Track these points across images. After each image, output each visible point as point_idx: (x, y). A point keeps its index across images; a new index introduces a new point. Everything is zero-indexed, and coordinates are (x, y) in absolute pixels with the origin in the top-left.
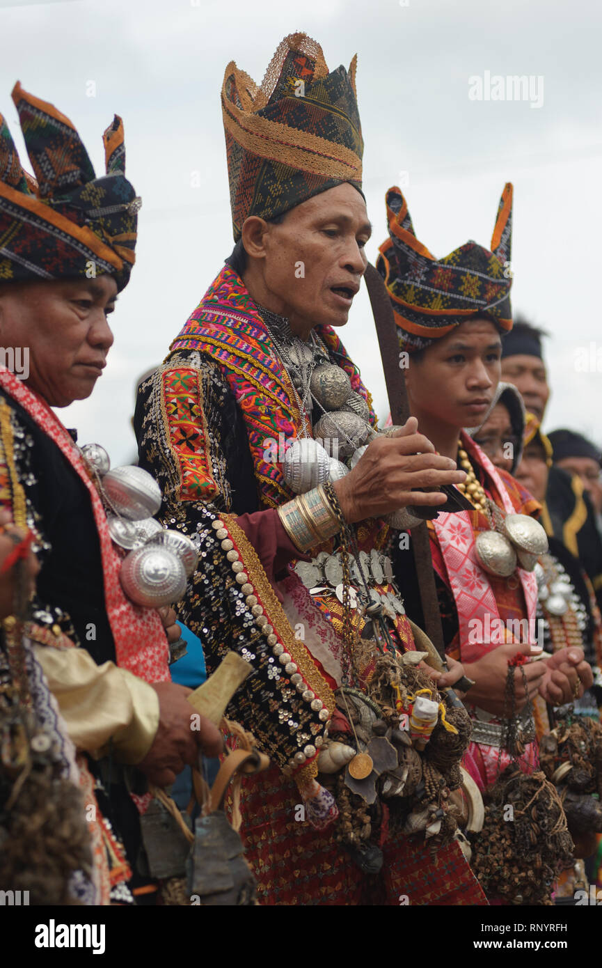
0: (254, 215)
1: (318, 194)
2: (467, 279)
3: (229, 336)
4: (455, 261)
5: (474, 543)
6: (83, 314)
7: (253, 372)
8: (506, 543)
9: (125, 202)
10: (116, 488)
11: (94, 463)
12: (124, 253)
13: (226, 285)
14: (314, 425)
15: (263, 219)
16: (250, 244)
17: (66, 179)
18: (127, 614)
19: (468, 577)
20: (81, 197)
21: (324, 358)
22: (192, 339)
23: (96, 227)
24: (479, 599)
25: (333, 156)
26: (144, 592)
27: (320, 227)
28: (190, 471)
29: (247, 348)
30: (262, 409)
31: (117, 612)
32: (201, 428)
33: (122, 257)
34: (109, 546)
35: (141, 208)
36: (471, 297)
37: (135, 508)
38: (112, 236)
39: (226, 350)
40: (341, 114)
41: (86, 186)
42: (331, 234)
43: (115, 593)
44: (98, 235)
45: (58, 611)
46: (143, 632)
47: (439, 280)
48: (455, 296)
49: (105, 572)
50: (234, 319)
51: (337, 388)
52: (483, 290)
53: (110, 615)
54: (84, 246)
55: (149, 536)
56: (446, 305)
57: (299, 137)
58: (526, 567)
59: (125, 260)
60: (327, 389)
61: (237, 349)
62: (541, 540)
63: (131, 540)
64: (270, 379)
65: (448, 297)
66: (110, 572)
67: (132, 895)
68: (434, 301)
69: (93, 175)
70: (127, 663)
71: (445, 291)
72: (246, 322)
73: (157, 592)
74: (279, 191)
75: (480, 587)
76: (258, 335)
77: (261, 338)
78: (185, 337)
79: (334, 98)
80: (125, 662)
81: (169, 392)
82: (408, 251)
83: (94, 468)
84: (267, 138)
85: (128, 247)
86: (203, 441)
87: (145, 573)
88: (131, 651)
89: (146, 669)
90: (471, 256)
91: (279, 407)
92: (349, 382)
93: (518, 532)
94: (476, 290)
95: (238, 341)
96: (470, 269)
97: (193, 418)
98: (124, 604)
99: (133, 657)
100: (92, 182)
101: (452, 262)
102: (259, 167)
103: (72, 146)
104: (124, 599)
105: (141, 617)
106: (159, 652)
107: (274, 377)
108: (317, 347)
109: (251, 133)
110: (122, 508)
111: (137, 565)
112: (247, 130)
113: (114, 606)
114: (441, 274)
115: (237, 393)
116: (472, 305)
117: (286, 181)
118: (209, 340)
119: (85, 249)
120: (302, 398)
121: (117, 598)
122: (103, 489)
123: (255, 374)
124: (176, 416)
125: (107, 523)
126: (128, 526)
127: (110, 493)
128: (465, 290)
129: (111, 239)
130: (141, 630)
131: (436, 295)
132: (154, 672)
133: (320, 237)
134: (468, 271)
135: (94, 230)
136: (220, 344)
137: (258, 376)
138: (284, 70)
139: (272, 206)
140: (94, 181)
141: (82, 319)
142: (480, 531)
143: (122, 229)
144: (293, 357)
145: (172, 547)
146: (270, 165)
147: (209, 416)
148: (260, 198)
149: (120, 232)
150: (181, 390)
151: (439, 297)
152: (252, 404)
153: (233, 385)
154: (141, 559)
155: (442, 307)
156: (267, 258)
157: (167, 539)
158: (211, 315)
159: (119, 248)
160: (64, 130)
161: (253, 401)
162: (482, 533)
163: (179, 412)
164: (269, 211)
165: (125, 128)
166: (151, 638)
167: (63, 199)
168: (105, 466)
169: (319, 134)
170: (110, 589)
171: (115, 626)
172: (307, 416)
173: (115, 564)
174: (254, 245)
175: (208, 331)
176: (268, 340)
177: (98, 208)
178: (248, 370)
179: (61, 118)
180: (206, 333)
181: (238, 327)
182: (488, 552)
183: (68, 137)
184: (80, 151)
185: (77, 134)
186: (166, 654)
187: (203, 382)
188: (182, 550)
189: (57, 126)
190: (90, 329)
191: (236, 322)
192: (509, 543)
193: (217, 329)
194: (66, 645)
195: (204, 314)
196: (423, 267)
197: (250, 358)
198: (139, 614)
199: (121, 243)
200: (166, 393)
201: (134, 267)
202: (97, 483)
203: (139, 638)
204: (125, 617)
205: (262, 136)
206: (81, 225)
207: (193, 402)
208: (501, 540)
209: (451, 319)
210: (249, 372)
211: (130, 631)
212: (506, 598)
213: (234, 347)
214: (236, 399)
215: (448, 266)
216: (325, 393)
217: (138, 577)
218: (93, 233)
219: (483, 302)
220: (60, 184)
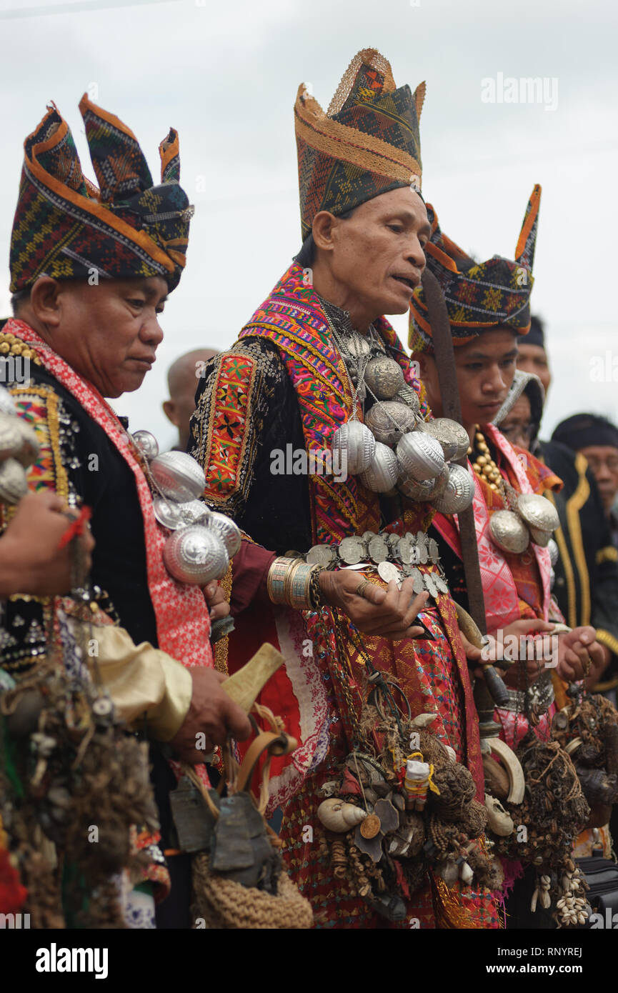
0: (324, 210)
1: (385, 192)
2: (489, 293)
3: (291, 326)
4: (480, 276)
5: (488, 522)
6: (136, 312)
7: (311, 360)
8: (518, 522)
9: (179, 210)
10: (163, 472)
11: (143, 449)
12: (176, 257)
13: (293, 280)
14: (366, 412)
15: (333, 214)
16: (320, 236)
17: (126, 186)
18: (168, 590)
19: (485, 554)
20: (140, 203)
21: (381, 351)
22: (258, 326)
23: (152, 231)
24: (497, 573)
25: (399, 161)
26: (184, 570)
27: (386, 221)
28: (216, 465)
29: (308, 337)
30: (317, 394)
31: (158, 588)
32: (244, 417)
33: (174, 261)
34: (154, 525)
35: (194, 216)
36: (493, 311)
37: (181, 491)
38: (166, 240)
39: (288, 337)
40: (406, 125)
41: (144, 193)
42: (396, 230)
43: (158, 570)
44: (154, 239)
45: (97, 589)
46: (184, 607)
47: (463, 294)
48: (477, 309)
49: (148, 550)
50: (297, 310)
51: (390, 378)
52: (504, 302)
53: (152, 590)
54: (140, 248)
55: (196, 517)
56: (468, 317)
57: (368, 141)
58: (539, 543)
59: (177, 264)
60: (381, 379)
61: (298, 337)
62: (552, 517)
63: (174, 520)
64: (327, 367)
65: (471, 310)
66: (153, 550)
67: (163, 855)
68: (457, 314)
69: (151, 183)
70: (168, 636)
71: (467, 304)
72: (308, 313)
73: (196, 570)
74: (348, 188)
75: (497, 562)
76: (318, 326)
77: (321, 329)
78: (252, 325)
79: (400, 110)
80: (166, 634)
81: (223, 377)
82: (436, 264)
83: (143, 453)
84: (339, 141)
85: (180, 251)
86: (243, 430)
87: (185, 552)
88: (171, 624)
89: (185, 642)
90: (495, 270)
91: (332, 394)
92: (402, 374)
93: (529, 511)
94: (498, 303)
95: (300, 330)
96: (494, 283)
97: (239, 407)
98: (166, 580)
99: (173, 630)
100: (149, 189)
101: (477, 277)
102: (331, 166)
103: (133, 156)
104: (166, 576)
105: (183, 593)
106: (199, 627)
107: (330, 366)
108: (374, 340)
109: (325, 136)
110: (168, 490)
111: (178, 544)
112: (321, 133)
113: (155, 582)
114: (465, 288)
115: (294, 378)
116: (492, 318)
117: (355, 181)
118: (273, 327)
119: (141, 251)
120: (356, 387)
121: (159, 575)
122: (150, 473)
123: (313, 362)
124: (224, 402)
125: (153, 504)
126: (173, 507)
127: (157, 476)
128: (487, 304)
129: (165, 243)
130: (182, 605)
131: (460, 308)
132: (193, 645)
133: (386, 231)
134: (492, 285)
135: (150, 235)
136: (283, 331)
137: (315, 364)
138: (357, 81)
139: (341, 203)
140: (152, 188)
141: (135, 316)
142: (494, 510)
143: (176, 234)
144: (351, 348)
145: (216, 529)
146: (341, 164)
147: (254, 405)
148: (331, 195)
149: (173, 237)
150: (234, 378)
151: (462, 309)
152: (308, 389)
153: (292, 370)
154: (182, 538)
155: (464, 319)
156: (335, 251)
157: (212, 521)
158: (277, 306)
159: (172, 252)
160: (126, 140)
161: (309, 386)
162: (496, 512)
163: (228, 399)
164: (339, 207)
165: (180, 141)
166: (192, 613)
167: (123, 205)
168: (154, 452)
169: (387, 140)
170: (152, 566)
171: (156, 600)
172: (360, 404)
173: (158, 543)
174: (324, 239)
175: (272, 320)
176: (327, 331)
177: (155, 214)
178: (307, 357)
179: (124, 129)
180: (270, 322)
181: (301, 317)
182: (502, 530)
183: (130, 147)
184: (139, 160)
185: (138, 145)
186: (207, 629)
187: (257, 373)
188: (226, 532)
189: (120, 136)
190: (142, 326)
191: (299, 313)
192: (521, 522)
193: (281, 318)
194: (102, 621)
195: (271, 304)
196: (449, 279)
197: (310, 347)
198: (181, 590)
199: (174, 248)
200: (221, 377)
201: (184, 270)
202: (145, 467)
203: (180, 613)
204: (166, 592)
205: (335, 139)
206: (138, 229)
207: (242, 392)
208: (514, 519)
209: (471, 331)
210: (307, 359)
211: (171, 606)
212: (521, 573)
213: (295, 335)
214: (293, 384)
215: (473, 281)
216: (378, 383)
217: (179, 555)
218: (149, 237)
219: (502, 314)
220: (121, 190)
